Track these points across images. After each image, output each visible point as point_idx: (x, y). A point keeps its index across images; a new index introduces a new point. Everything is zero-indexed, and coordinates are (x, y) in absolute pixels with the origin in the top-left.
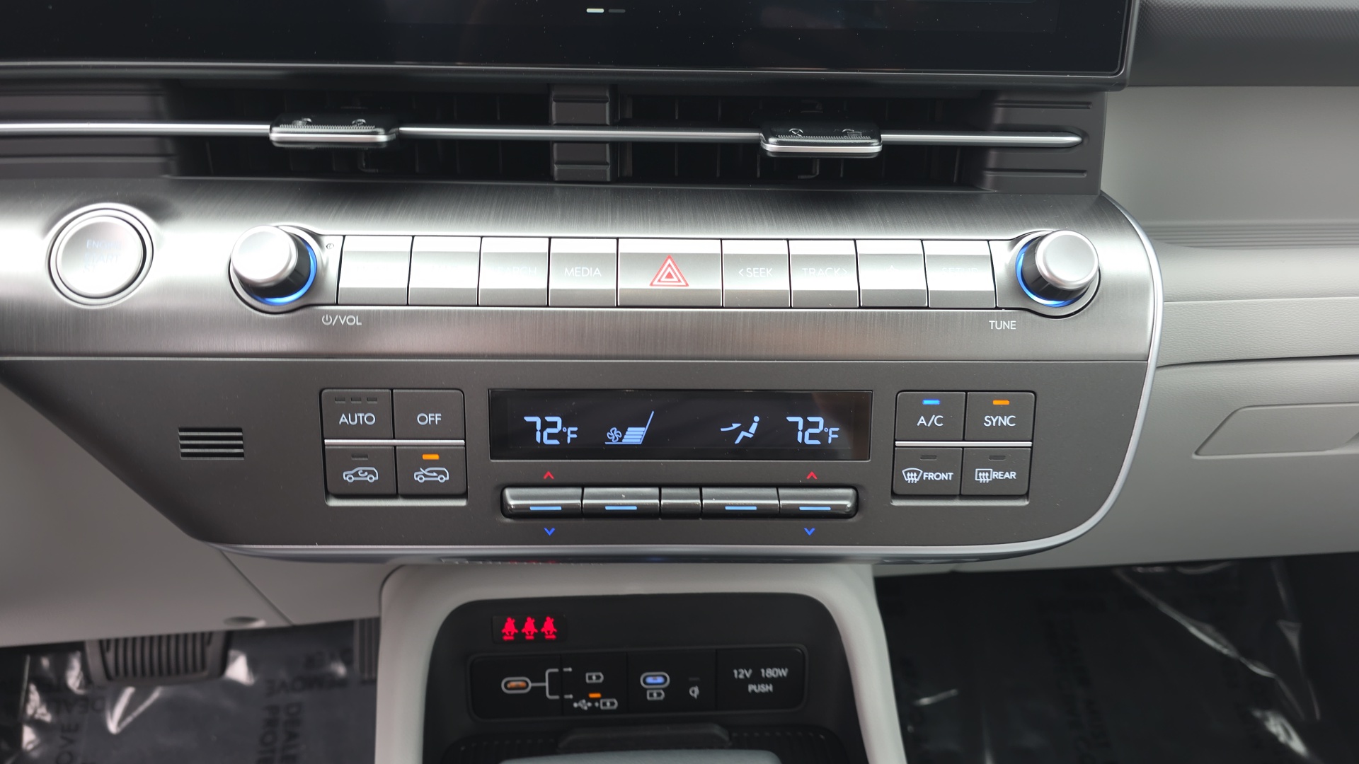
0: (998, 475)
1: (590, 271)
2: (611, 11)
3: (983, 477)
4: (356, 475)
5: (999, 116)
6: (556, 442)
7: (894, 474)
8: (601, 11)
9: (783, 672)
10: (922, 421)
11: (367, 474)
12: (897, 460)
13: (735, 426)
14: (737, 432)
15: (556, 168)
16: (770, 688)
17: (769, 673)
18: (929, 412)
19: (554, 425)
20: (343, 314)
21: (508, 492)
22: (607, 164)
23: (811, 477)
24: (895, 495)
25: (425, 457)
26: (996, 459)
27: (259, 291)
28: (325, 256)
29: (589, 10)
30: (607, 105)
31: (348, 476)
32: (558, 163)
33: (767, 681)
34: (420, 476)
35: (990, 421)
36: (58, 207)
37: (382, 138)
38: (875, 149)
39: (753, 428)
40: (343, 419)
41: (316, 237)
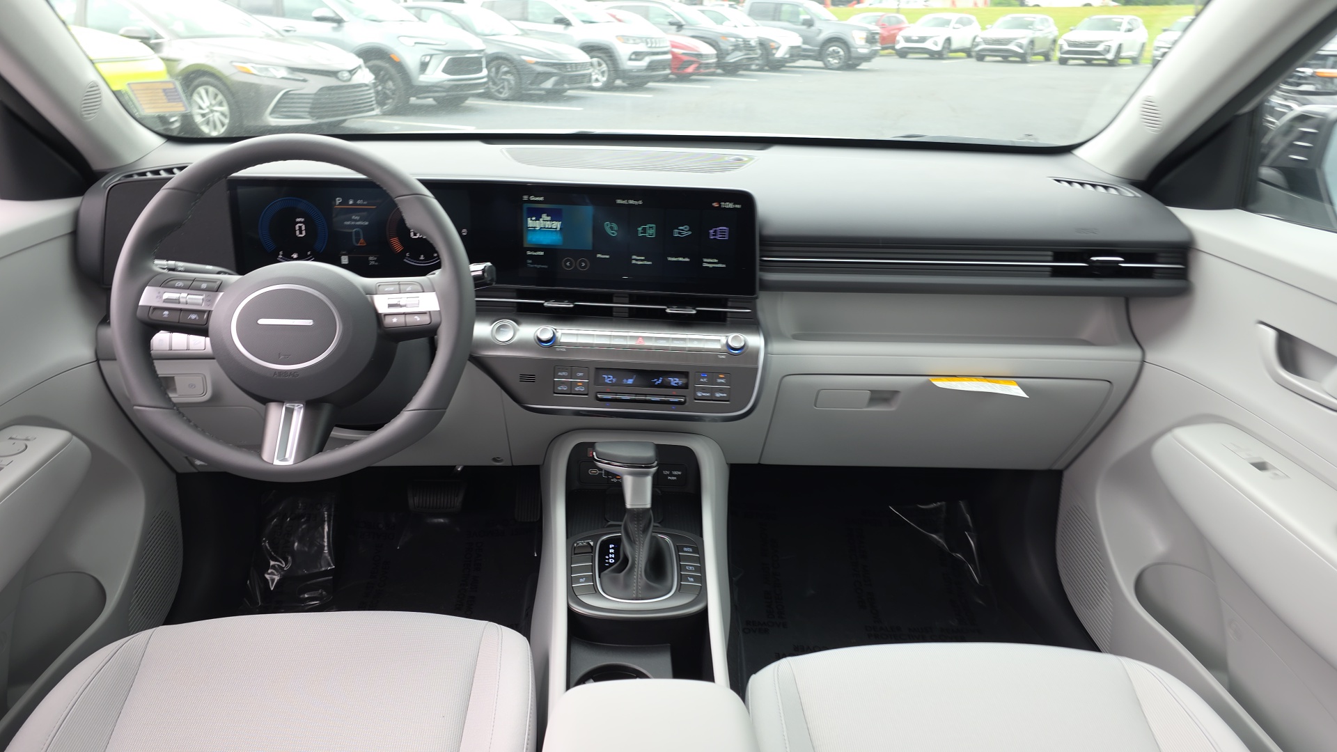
0: (721, 395)
1: (621, 340)
2: (629, 278)
3: (718, 395)
4: (562, 388)
5: (730, 304)
6: (611, 383)
7: (695, 394)
8: (626, 277)
9: (680, 473)
10: (702, 380)
11: (565, 388)
12: (696, 390)
13: (656, 380)
15: (614, 313)
16: (675, 478)
17: (675, 473)
18: (703, 378)
19: (611, 378)
20: (561, 348)
21: (599, 394)
22: (627, 313)
23: (674, 393)
24: (696, 399)
26: (721, 391)
27: (540, 340)
28: (558, 335)
29: (623, 277)
30: (627, 298)
31: (559, 388)
33: (674, 476)
34: (577, 389)
35: (719, 381)
36: (494, 319)
37: (572, 306)
38: (694, 312)
39: (660, 381)
40: (559, 374)
41: (557, 330)
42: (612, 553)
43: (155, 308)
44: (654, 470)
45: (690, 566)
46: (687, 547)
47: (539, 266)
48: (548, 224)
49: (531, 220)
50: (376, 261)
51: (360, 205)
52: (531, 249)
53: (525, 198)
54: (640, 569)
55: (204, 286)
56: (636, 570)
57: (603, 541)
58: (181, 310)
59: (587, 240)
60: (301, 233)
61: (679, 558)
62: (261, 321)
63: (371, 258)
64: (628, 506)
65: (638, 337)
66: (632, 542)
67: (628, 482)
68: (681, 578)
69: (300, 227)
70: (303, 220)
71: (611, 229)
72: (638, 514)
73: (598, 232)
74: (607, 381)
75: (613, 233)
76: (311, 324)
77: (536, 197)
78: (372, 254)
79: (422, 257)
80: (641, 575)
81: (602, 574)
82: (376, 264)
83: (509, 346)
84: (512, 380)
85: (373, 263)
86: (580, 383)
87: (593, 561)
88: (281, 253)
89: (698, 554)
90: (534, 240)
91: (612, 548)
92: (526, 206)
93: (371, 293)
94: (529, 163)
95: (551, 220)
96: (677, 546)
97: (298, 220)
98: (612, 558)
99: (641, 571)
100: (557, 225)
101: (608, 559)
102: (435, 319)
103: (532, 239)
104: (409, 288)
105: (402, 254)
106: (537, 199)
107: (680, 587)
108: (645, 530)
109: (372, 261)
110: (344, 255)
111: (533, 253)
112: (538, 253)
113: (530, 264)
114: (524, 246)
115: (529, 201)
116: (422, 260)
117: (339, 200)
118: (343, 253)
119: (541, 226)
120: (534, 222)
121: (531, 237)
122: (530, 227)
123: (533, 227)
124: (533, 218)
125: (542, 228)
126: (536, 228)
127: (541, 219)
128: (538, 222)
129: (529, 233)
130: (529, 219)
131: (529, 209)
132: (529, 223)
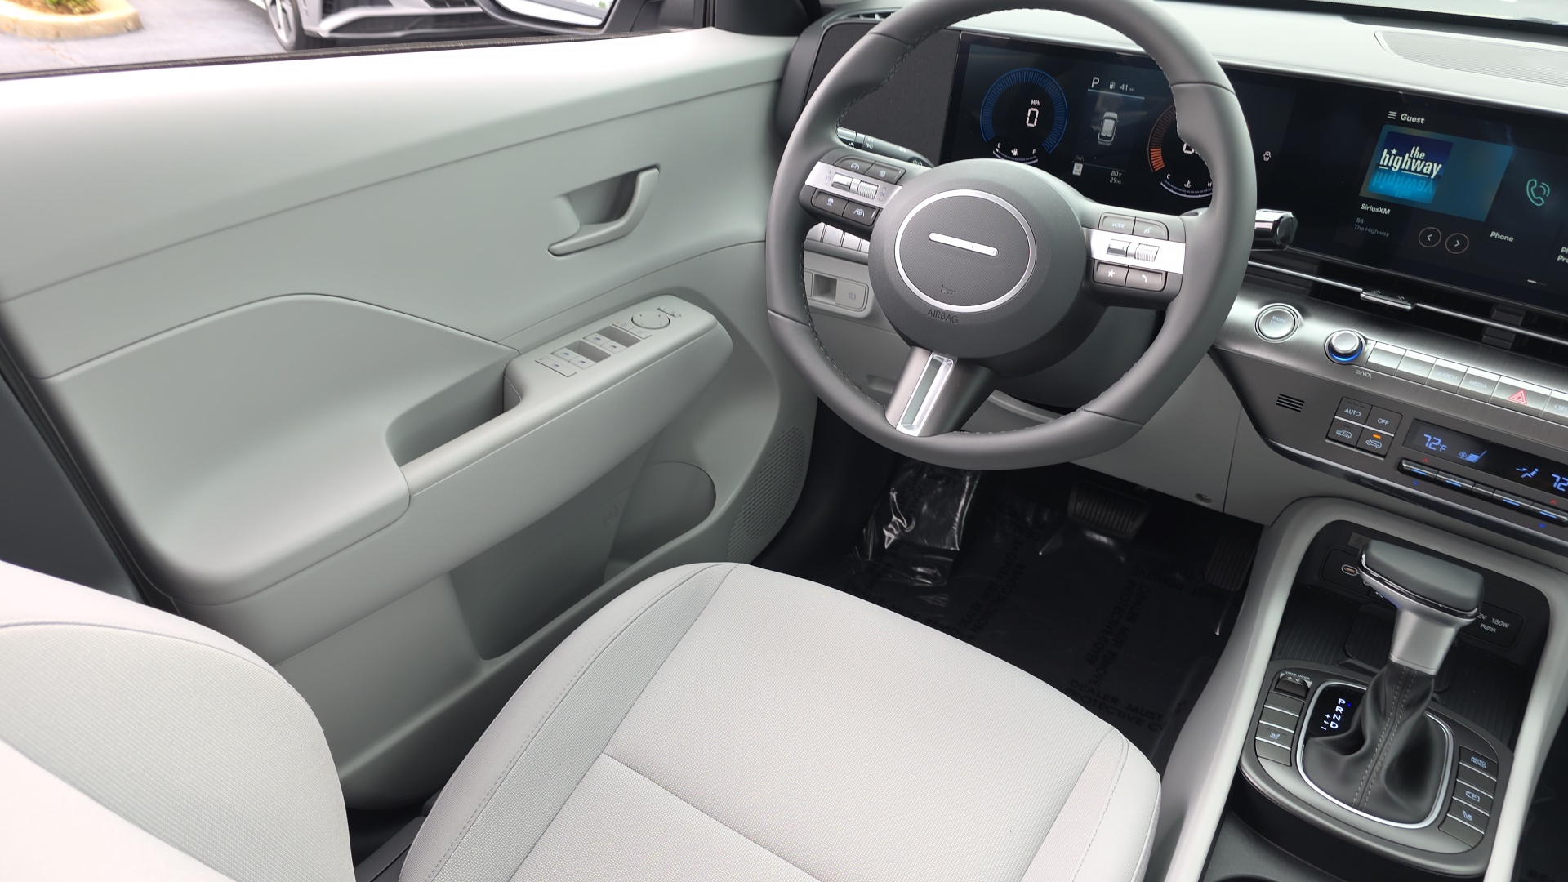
1: (1482, 385)
2: (1540, 284)
4: (1342, 433)
6: (1434, 449)
8: (1535, 282)
9: (1506, 625)
11: (1347, 435)
13: (1524, 469)
14: (1525, 472)
15: (1484, 337)
16: (1495, 630)
17: (1498, 622)
19: (1437, 441)
20: (1365, 371)
21: (1404, 461)
22: (1510, 341)
23: (1553, 502)
25: (1375, 436)
27: (1332, 350)
28: (1368, 349)
29: (1529, 281)
30: (1522, 318)
31: (1338, 433)
32: (1487, 335)
33: (1494, 626)
34: (1368, 442)
36: (1268, 299)
37: (1409, 307)
39: (1533, 473)
40: (1347, 411)
41: (1366, 339)
42: (1338, 713)
43: (821, 192)
44: (1465, 621)
45: (1474, 793)
46: (1479, 757)
47: (1373, 232)
48: (1417, 165)
49: (1389, 153)
50: (1118, 178)
51: (1123, 91)
52: (1370, 202)
53: (1392, 115)
54: (1379, 763)
55: (883, 173)
56: (1372, 761)
57: (1329, 688)
58: (848, 200)
59: (1482, 203)
60: (1032, 121)
61: (1457, 771)
62: (934, 237)
63: (1114, 173)
64: (1395, 657)
65: (1517, 389)
66: (1380, 713)
67: (1408, 624)
68: (1449, 806)
69: (1033, 113)
70: (1039, 103)
71: (1537, 193)
72: (1406, 678)
73: (1509, 193)
74: (1429, 445)
75: (1539, 201)
76: (994, 254)
77: (1410, 115)
78: (1117, 167)
79: (1188, 185)
80: (1378, 773)
81: (1311, 740)
82: (1119, 182)
83: (1279, 346)
84: (1266, 400)
85: (1115, 180)
86: (1379, 434)
87: (1302, 712)
88: (999, 145)
89: (1497, 777)
90: (1381, 187)
91: (1341, 705)
92: (1387, 128)
93: (1090, 227)
94: (1417, 57)
95: (1426, 160)
96: (1460, 748)
97: (1034, 102)
98: (1336, 720)
99: (1381, 768)
100: (1433, 168)
101: (1330, 720)
102: (1172, 286)
103: (1379, 184)
104: (1147, 230)
105: (1163, 172)
106: (1414, 120)
107: (1442, 822)
108: (1412, 705)
109: (1114, 177)
110: (1079, 162)
111: (1372, 209)
112: (1381, 210)
113: (1361, 225)
114: (1360, 195)
115: (1398, 122)
116: (1187, 189)
117: (1096, 81)
118: (1079, 158)
119: (1403, 167)
120: (1392, 157)
121: (1379, 181)
122: (1383, 165)
123: (1387, 166)
124: (1394, 152)
125: (1405, 170)
126: (1393, 169)
127: (1407, 155)
128: (1401, 158)
129: (1378, 173)
130: (1386, 151)
131: (1391, 135)
132: (1383, 158)
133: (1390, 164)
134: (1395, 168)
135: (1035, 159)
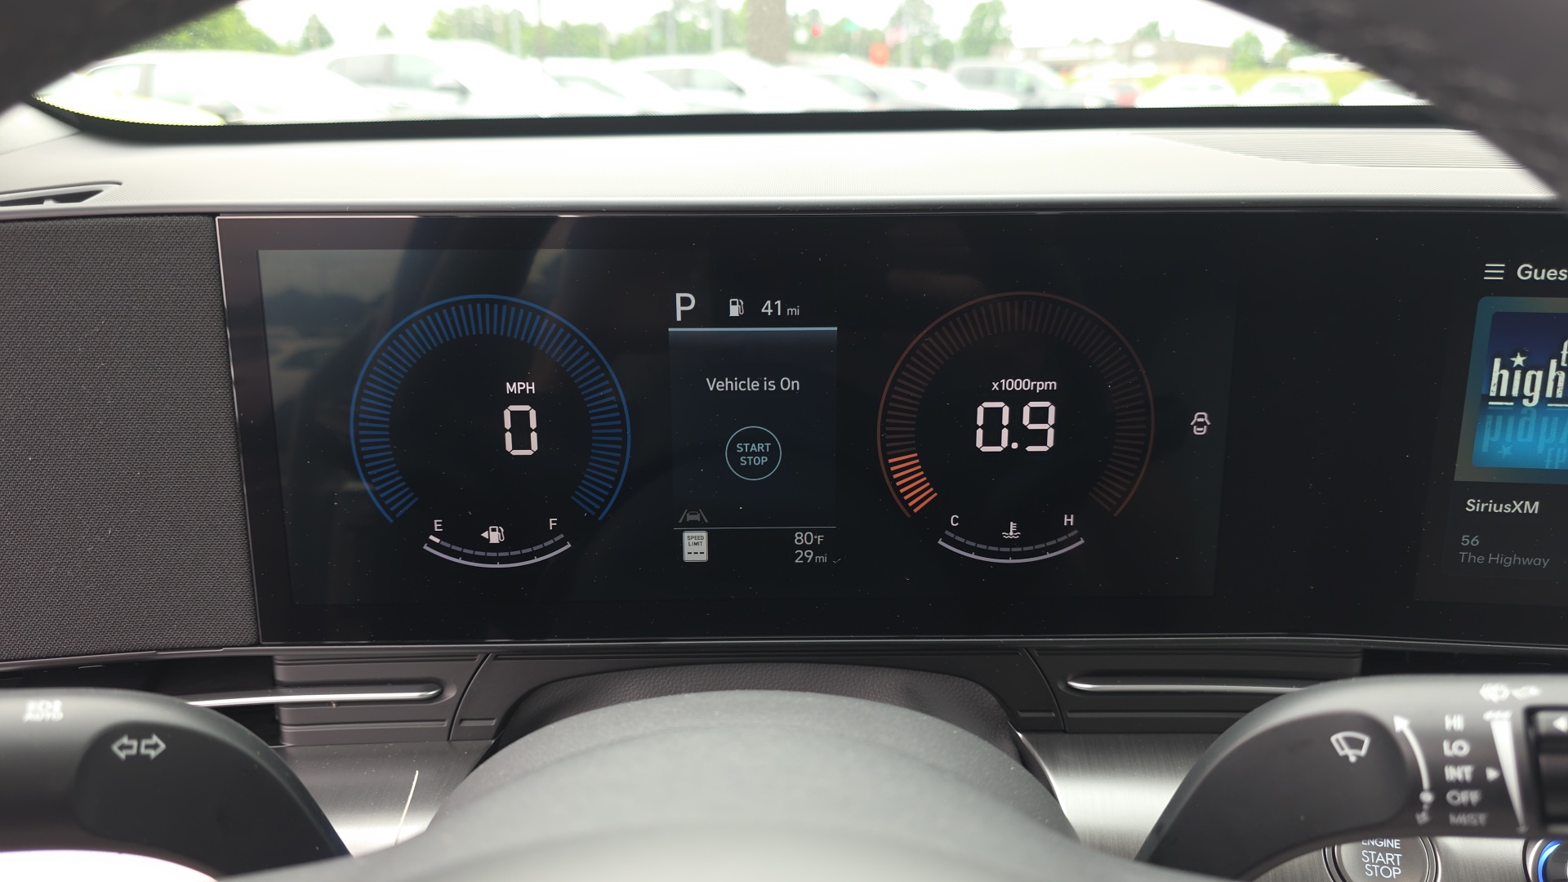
47: (1508, 562)
49: (1507, 366)
51: (773, 320)
52: (1485, 491)
53: (1494, 271)
60: (521, 441)
63: (800, 538)
69: (520, 419)
70: (530, 387)
77: (1539, 265)
78: (807, 521)
79: (1012, 532)
82: (822, 560)
85: (809, 556)
88: (437, 525)
90: (1506, 451)
92: (1488, 307)
97: (514, 388)
103: (1497, 448)
105: (934, 518)
106: (1548, 275)
109: (804, 547)
110: (695, 526)
111: (1493, 508)
112: (1517, 507)
113: (1475, 551)
114: (1457, 478)
115: (1511, 286)
116: (1011, 543)
117: (685, 302)
118: (690, 518)
119: (1549, 394)
120: (1518, 374)
121: (1496, 438)
122: (1498, 398)
123: (1509, 397)
124: (1519, 360)
125: (1554, 399)
126: (1526, 402)
127: (1553, 363)
128: (1539, 374)
129: (1490, 417)
130: (1497, 362)
131: (1500, 319)
132: (1495, 380)
133: (1515, 393)
134: (1531, 399)
135: (561, 544)
